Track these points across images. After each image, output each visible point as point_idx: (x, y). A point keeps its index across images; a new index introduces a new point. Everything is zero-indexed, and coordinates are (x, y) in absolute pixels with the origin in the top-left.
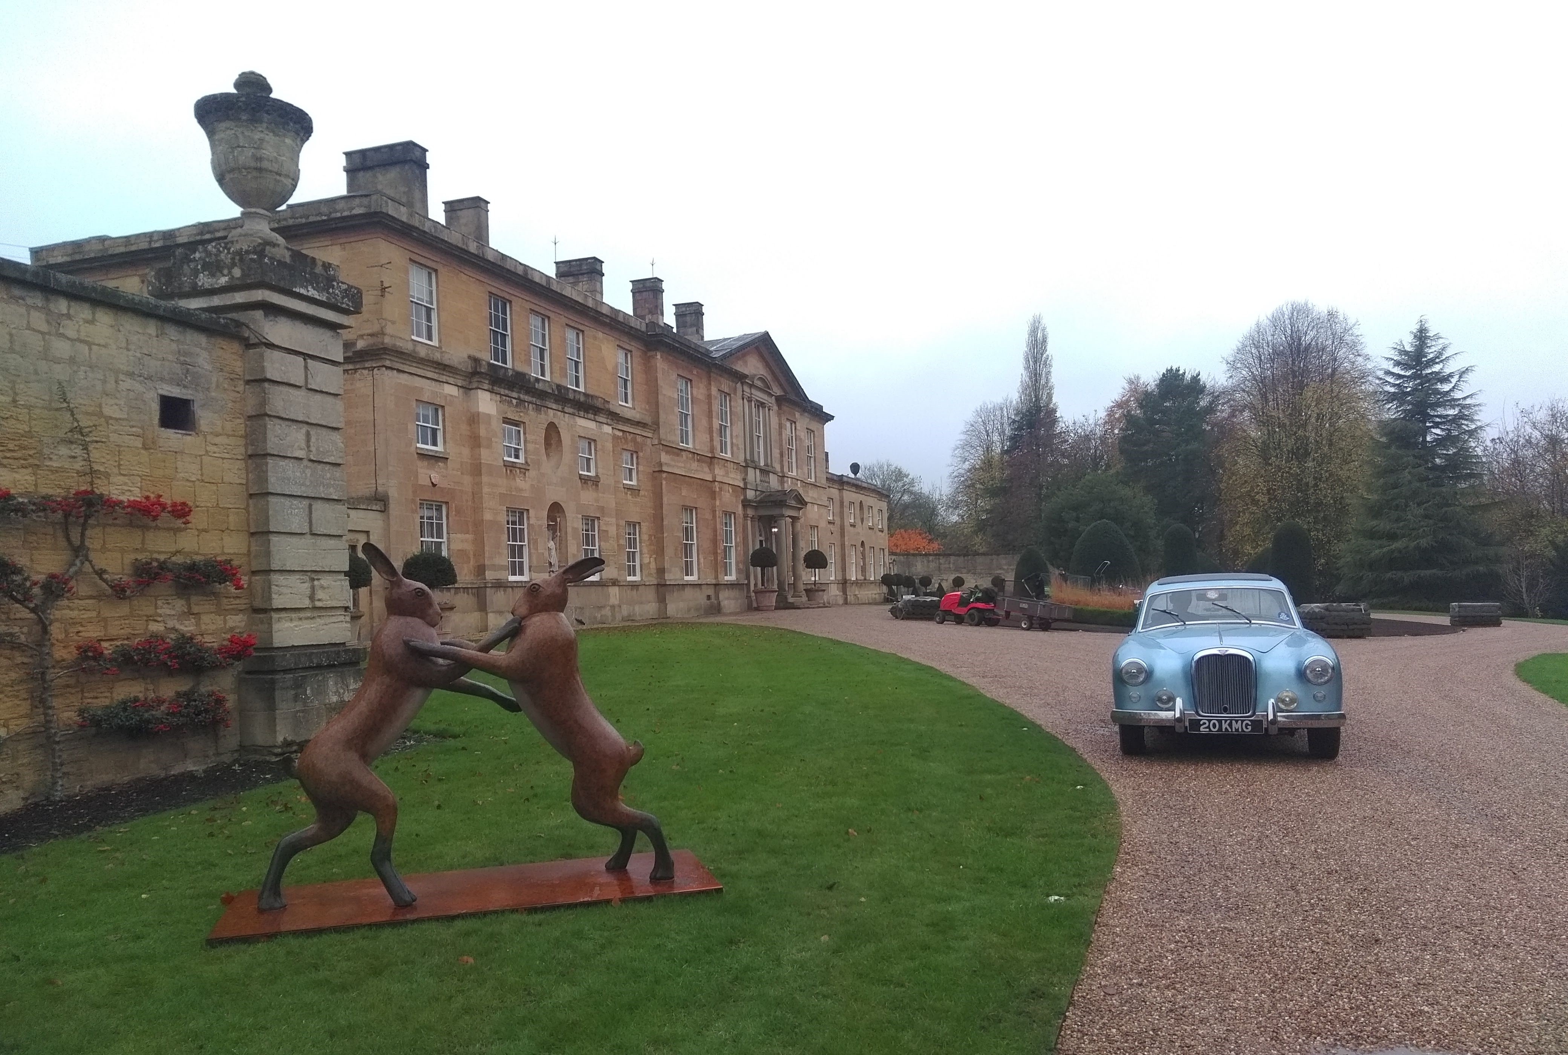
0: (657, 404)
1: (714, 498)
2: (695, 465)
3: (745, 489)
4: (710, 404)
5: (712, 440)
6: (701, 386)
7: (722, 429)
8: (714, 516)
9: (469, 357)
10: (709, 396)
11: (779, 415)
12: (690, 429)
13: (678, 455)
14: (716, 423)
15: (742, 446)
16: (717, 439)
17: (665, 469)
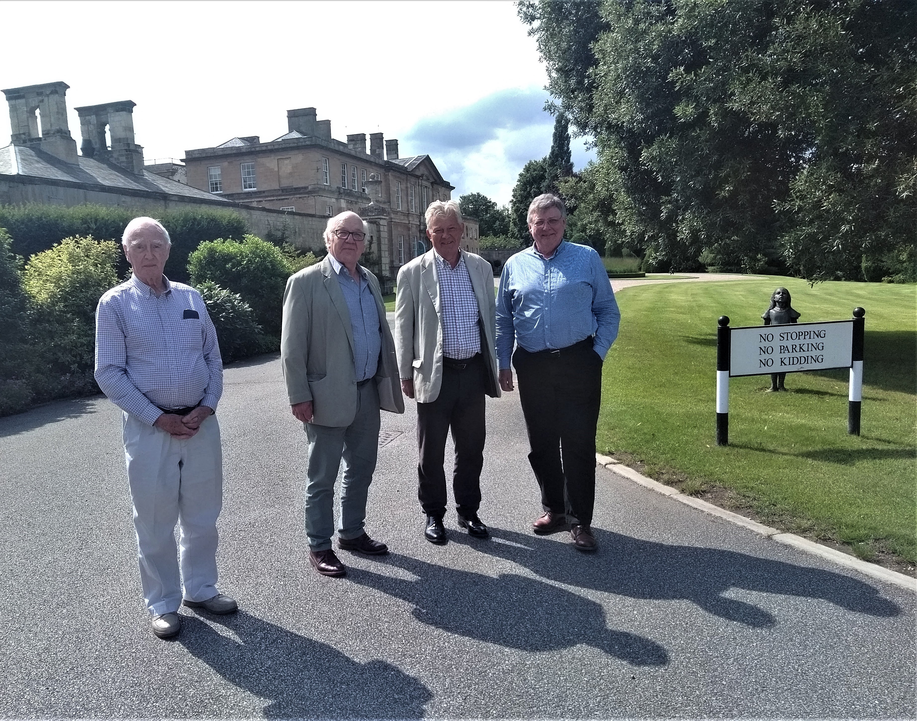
0: (390, 194)
1: (409, 230)
2: (402, 218)
3: (420, 225)
4: (407, 191)
5: (408, 206)
6: (404, 183)
7: (411, 202)
8: (409, 239)
9: (337, 187)
10: (407, 187)
11: (432, 190)
12: (400, 202)
13: (397, 214)
14: (410, 198)
15: (418, 207)
16: (410, 205)
17: (393, 220)
